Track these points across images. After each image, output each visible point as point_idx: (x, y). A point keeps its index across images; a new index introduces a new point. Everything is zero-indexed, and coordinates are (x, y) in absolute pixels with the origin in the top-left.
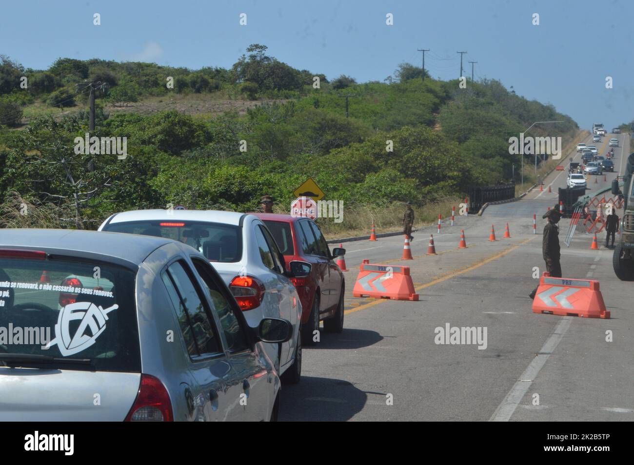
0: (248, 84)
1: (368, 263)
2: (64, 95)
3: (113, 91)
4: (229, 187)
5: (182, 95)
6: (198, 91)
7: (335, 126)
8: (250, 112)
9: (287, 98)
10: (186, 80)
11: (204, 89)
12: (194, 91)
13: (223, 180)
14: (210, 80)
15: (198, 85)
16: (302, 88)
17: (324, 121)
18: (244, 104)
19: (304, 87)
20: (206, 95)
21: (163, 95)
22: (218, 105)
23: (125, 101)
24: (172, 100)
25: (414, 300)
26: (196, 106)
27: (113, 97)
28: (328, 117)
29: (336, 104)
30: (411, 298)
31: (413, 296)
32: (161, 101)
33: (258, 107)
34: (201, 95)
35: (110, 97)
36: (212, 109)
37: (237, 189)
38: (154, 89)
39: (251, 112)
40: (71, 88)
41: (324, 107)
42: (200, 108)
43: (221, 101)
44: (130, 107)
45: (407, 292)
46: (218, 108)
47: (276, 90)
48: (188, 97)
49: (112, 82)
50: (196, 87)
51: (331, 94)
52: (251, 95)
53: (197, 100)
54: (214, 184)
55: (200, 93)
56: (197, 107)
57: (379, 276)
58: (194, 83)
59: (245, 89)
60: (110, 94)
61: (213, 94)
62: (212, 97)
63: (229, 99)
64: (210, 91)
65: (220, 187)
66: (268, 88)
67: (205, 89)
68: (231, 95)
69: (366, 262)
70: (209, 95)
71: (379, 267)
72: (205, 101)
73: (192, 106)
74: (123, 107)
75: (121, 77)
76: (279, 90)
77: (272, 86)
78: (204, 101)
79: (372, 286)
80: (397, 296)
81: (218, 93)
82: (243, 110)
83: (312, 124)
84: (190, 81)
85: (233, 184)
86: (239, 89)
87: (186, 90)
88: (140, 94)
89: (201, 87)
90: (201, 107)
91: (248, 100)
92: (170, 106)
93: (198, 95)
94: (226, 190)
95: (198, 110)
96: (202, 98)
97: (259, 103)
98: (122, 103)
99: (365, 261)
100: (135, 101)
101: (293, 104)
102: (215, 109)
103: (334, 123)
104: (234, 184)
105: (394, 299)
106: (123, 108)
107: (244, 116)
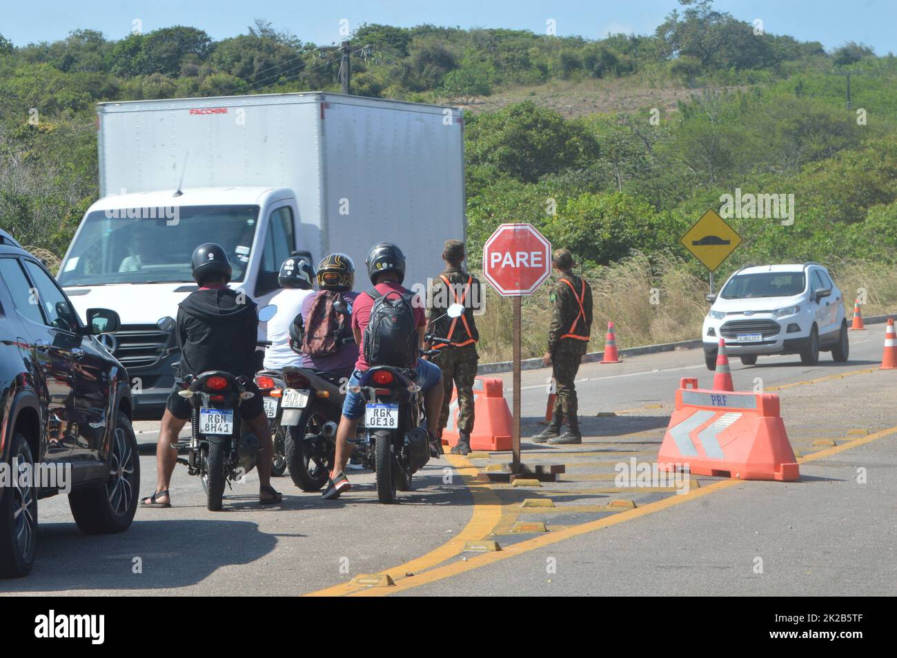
0: (684, 60)
1: (695, 387)
2: (365, 86)
3: (449, 78)
4: (593, 232)
5: (570, 83)
6: (599, 75)
7: (825, 127)
8: (683, 107)
9: (753, 83)
10: (578, 56)
11: (608, 71)
12: (591, 74)
13: (582, 218)
14: (620, 56)
15: (596, 66)
16: (779, 66)
17: (806, 118)
18: (675, 94)
19: (782, 64)
20: (611, 81)
21: (539, 84)
22: (631, 97)
23: (471, 94)
24: (552, 91)
25: (785, 481)
26: (591, 100)
27: (449, 88)
28: (814, 111)
29: (836, 89)
30: (779, 475)
31: (781, 468)
32: (533, 94)
33: (696, 98)
34: (604, 81)
35: (444, 87)
36: (620, 105)
37: (607, 236)
38: (524, 74)
39: (685, 106)
40: (378, 74)
41: (813, 95)
42: (599, 103)
43: (637, 91)
44: (478, 104)
45: (768, 458)
46: (632, 102)
47: (732, 68)
48: (580, 85)
49: (448, 62)
50: (595, 69)
51: (828, 73)
52: (689, 80)
53: (596, 90)
54: (565, 225)
55: (602, 78)
56: (593, 102)
57: (713, 420)
58: (591, 61)
59: (678, 69)
60: (443, 83)
61: (622, 80)
62: (622, 85)
63: (651, 88)
64: (619, 75)
65: (576, 232)
66: (718, 66)
67: (610, 71)
68: (655, 80)
69: (690, 386)
70: (617, 82)
71: (712, 396)
72: (609, 90)
73: (585, 101)
74: (467, 104)
75: (466, 56)
76: (737, 69)
77: (725, 62)
78: (608, 92)
79: (696, 446)
80: (745, 471)
81: (633, 78)
82: (674, 106)
83: (785, 123)
84: (583, 58)
85: (599, 227)
86: (669, 71)
87: (576, 73)
88: (498, 82)
89: (602, 68)
90: (601, 101)
91: (683, 88)
92: (547, 102)
93: (598, 81)
94: (586, 238)
95: (595, 106)
96: (604, 86)
97: (698, 92)
98: (464, 99)
99: (686, 381)
100: (487, 93)
101: (759, 91)
102: (625, 105)
103: (823, 120)
104: (602, 227)
105: (739, 478)
106: (467, 107)
107: (674, 115)
